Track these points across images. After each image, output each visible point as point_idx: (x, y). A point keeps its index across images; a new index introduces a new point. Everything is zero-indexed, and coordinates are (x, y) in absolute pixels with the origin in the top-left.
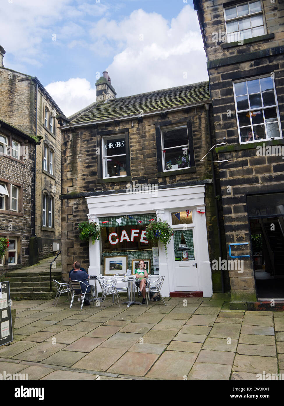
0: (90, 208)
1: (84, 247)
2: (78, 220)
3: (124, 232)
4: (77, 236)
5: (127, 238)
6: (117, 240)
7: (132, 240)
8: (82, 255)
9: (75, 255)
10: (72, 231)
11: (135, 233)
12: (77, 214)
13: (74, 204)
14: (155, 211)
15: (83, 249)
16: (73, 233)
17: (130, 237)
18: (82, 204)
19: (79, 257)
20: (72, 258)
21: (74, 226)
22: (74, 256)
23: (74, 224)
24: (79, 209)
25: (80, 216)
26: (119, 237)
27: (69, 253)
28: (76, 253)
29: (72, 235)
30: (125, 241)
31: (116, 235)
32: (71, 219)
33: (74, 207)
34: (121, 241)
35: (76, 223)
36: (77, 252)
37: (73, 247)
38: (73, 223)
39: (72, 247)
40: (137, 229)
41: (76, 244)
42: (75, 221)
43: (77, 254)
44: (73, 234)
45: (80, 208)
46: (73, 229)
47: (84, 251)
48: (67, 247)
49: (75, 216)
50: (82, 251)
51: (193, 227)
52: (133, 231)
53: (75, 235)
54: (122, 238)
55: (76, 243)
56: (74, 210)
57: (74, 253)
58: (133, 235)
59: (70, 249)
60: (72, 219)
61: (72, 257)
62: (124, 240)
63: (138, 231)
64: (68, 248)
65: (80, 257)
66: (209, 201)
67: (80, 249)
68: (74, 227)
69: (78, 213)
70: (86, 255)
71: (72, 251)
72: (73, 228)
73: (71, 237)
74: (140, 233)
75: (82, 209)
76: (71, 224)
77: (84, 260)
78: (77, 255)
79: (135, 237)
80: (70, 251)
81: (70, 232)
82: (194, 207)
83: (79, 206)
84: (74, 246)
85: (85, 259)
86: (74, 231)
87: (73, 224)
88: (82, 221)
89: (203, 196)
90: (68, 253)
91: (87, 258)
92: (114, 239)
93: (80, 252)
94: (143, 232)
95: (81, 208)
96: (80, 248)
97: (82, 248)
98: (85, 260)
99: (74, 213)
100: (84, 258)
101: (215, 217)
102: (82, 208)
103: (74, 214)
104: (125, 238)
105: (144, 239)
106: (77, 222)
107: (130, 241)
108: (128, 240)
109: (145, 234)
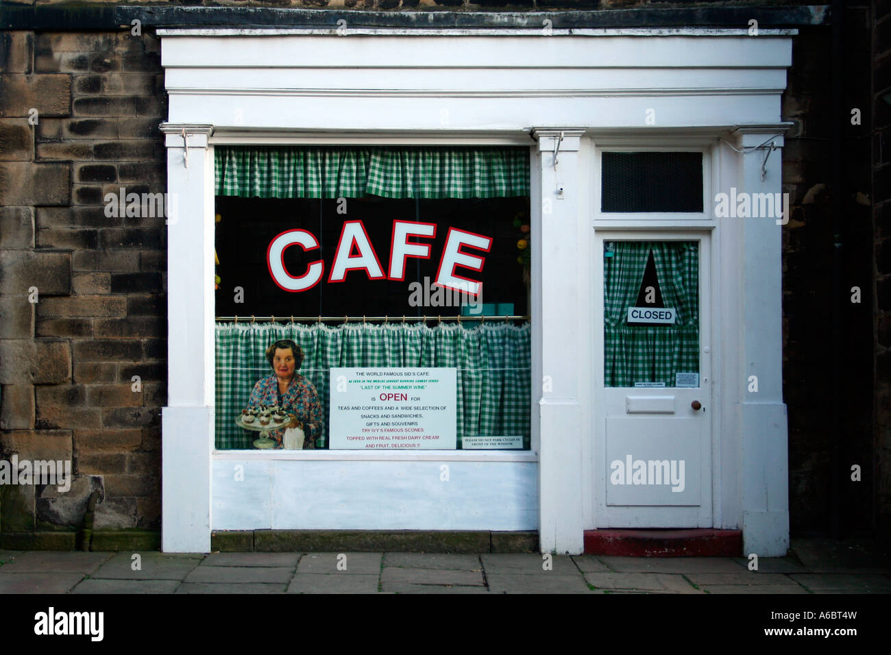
0: (180, 91)
1: (132, 295)
2: (100, 151)
3: (354, 231)
4: (93, 234)
5: (369, 261)
6: (316, 271)
7: (397, 271)
8: (118, 339)
9: (80, 334)
10: (67, 205)
11: (412, 239)
12: (95, 117)
13: (80, 63)
14: (533, 135)
15: (125, 306)
16: (72, 218)
17: (384, 257)
18: (126, 67)
19: (101, 349)
20: (61, 349)
21: (76, 178)
22: (75, 343)
23: (77, 168)
24: (108, 93)
25: (116, 131)
26: (327, 254)
27: (44, 326)
28: (89, 325)
29: (64, 228)
30: (357, 275)
31: (307, 241)
32: (58, 138)
33: (80, 75)
34: (338, 274)
35: (85, 168)
36: (95, 322)
37: (66, 291)
38: (69, 163)
39: (61, 290)
40: (423, 221)
41: (87, 279)
42: (83, 152)
43: (95, 329)
44: (74, 224)
45: (110, 88)
46: (70, 195)
47: (132, 317)
48: (34, 291)
49: (82, 129)
50: (122, 315)
51: (708, 231)
52: (402, 229)
53: (79, 228)
54: (343, 264)
55: (88, 273)
56: (79, 95)
57: (76, 327)
58: (401, 249)
59: (53, 300)
60: (68, 144)
61: (66, 346)
62: (350, 273)
63: (427, 230)
64: (41, 297)
65: (110, 349)
66: (799, 113)
67: (109, 306)
68: (78, 185)
69: (99, 112)
70: (144, 340)
71: (65, 315)
72: (70, 191)
73: (61, 237)
74: (438, 245)
75: (123, 93)
76: (59, 171)
77: (132, 363)
78: (90, 334)
79: (410, 261)
80: (52, 314)
81: (56, 211)
82: (728, 136)
83: (106, 75)
84: (77, 290)
85: (139, 358)
86: (77, 205)
87: (70, 172)
88: (124, 155)
89: (780, 81)
90: (40, 322)
91: (150, 355)
92: (296, 261)
93: (113, 323)
94: (456, 237)
95: (119, 90)
96: (112, 302)
97: (120, 302)
98: (140, 363)
99: (76, 114)
100: (133, 350)
101: (818, 186)
102: (127, 88)
103: (80, 117)
104: (356, 263)
105: (461, 271)
106: (94, 162)
107: (386, 281)
108: (375, 271)
109: (465, 249)
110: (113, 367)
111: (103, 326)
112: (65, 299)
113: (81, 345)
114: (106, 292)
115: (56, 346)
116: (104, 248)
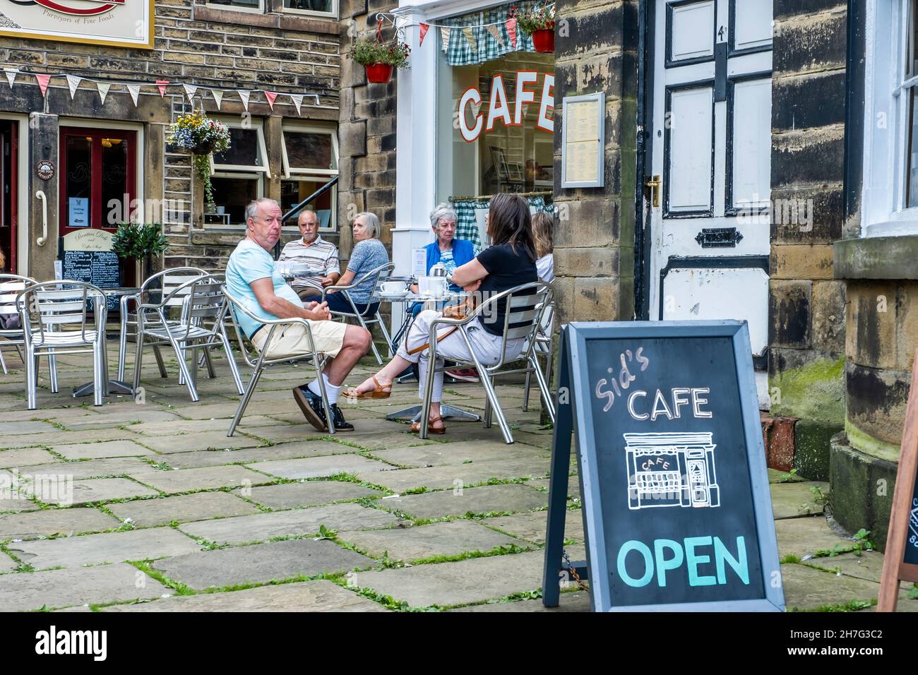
1: (387, 153)
3: (498, 84)
5: (503, 111)
6: (480, 121)
7: (518, 120)
8: (383, 188)
9: (369, 185)
11: (526, 87)
15: (386, 161)
16: (368, 94)
17: (512, 105)
19: (376, 197)
20: (360, 198)
22: (368, 192)
26: (485, 108)
27: (357, 180)
28: (372, 179)
29: (365, 102)
31: (476, 97)
32: (362, 32)
34: (490, 123)
36: (375, 175)
37: (365, 155)
39: (363, 153)
40: (531, 69)
41: (372, 141)
43: (375, 181)
44: (367, 97)
48: (351, 154)
50: (385, 169)
52: (521, 78)
53: (370, 102)
54: (492, 114)
55: (373, 137)
57: (368, 180)
58: (523, 96)
59: (359, 160)
61: (361, 195)
62: (495, 121)
63: (533, 77)
64: (355, 157)
65: (380, 197)
67: (381, 162)
71: (364, 171)
73: (363, 110)
74: (538, 89)
77: (387, 208)
78: (374, 185)
79: (525, 107)
80: (359, 171)
81: (361, 89)
84: (369, 151)
90: (354, 178)
93: (382, 175)
96: (382, 159)
98: (389, 208)
99: (369, 10)
103: (371, 12)
104: (498, 113)
107: (513, 127)
108: (508, 121)
110: (381, 210)
111: (378, 179)
112: (364, 159)
113: (370, 194)
114: (379, 151)
115: (358, 195)
116: (379, 115)
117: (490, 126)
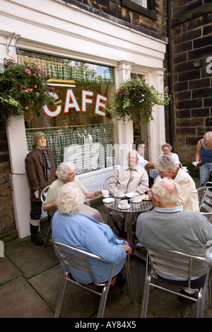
3: (70, 93)
5: (76, 105)
7: (84, 109)
11: (88, 97)
14: (119, 63)
17: (80, 103)
26: (62, 102)
30: (72, 110)
52: (85, 93)
54: (68, 106)
58: (85, 101)
62: (70, 109)
63: (91, 94)
74: (94, 98)
79: (87, 104)
89: (163, 57)
94: (99, 97)
104: (72, 106)
105: (101, 109)
107: (81, 112)
108: (78, 109)
109: (101, 101)
117: (66, 110)
